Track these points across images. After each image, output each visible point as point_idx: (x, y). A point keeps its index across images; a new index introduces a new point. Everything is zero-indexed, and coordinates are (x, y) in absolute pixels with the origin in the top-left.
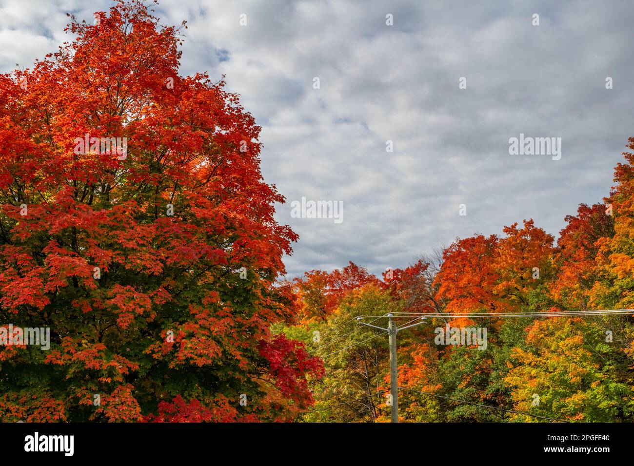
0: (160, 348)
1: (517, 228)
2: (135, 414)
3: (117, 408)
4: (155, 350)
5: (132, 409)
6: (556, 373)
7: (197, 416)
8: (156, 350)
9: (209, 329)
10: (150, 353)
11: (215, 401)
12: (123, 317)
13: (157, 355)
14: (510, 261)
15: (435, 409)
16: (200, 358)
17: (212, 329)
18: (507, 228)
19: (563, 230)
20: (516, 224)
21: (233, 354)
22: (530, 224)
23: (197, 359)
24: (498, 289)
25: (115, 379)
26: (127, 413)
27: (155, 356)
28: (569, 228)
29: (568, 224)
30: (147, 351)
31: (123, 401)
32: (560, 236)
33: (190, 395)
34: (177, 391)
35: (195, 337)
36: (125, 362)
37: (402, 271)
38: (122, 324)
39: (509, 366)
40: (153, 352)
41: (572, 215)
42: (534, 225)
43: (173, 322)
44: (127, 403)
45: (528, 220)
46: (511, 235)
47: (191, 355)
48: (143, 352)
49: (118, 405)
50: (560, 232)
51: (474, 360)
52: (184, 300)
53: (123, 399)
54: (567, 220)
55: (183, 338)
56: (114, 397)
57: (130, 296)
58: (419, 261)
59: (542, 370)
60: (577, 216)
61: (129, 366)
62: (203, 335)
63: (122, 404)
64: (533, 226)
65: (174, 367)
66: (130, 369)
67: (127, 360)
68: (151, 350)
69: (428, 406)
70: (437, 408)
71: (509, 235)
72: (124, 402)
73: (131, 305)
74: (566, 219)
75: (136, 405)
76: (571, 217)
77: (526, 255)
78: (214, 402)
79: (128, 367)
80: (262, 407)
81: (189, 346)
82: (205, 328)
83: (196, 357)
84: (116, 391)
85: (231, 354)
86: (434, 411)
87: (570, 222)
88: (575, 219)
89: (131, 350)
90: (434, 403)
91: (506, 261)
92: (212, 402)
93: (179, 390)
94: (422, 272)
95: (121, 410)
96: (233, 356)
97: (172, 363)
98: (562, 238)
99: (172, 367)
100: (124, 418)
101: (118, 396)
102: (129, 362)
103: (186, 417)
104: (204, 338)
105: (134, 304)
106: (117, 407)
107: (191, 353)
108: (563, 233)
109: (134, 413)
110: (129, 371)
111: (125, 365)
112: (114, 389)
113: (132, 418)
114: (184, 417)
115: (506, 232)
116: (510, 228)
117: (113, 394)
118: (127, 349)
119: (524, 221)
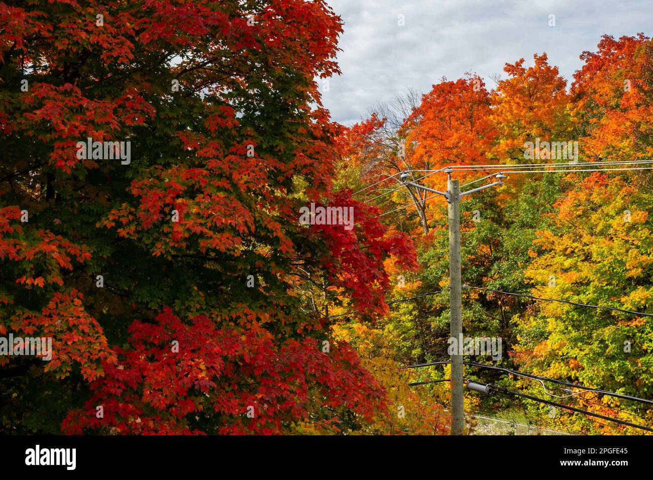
0: (131, 217)
1: (524, 65)
2: (100, 351)
3: (60, 340)
4: (122, 219)
5: (93, 340)
6: (605, 262)
7: (215, 349)
8: (124, 220)
9: (229, 178)
10: (112, 227)
11: (234, 317)
12: (63, 149)
13: (127, 230)
14: (515, 112)
15: (411, 314)
16: (218, 235)
17: (235, 176)
18: (509, 65)
19: (578, 71)
20: (522, 61)
21: (270, 227)
22: (542, 60)
23: (214, 236)
24: (499, 150)
25: (50, 279)
26: (83, 348)
27: (123, 232)
28: (587, 69)
29: (584, 63)
30: (106, 222)
31: (71, 325)
32: (574, 80)
33: (188, 309)
34: (159, 300)
35: (202, 193)
36: (62, 244)
37: (348, 129)
38: (63, 163)
39: (532, 254)
40: (119, 224)
41: (591, 52)
42: (547, 61)
43: (149, 166)
44: (81, 327)
45: (540, 55)
46: (514, 75)
47: (200, 228)
48: (98, 225)
49: (61, 332)
50: (574, 75)
51: (467, 247)
52: (165, 123)
53: (70, 319)
54: (583, 59)
55: (178, 197)
56: (50, 316)
57: (73, 105)
58: (373, 115)
59: (579, 260)
60: (598, 52)
61: (73, 253)
62: (219, 189)
63: (70, 329)
64: (546, 63)
65: (162, 255)
66: (73, 258)
67: (65, 241)
68: (114, 220)
69: (401, 311)
70: (414, 313)
71: (512, 77)
72: (74, 325)
73: (77, 124)
74: (582, 57)
75: (97, 333)
76: (589, 54)
77: (536, 104)
78: (231, 320)
79: (68, 254)
80: (313, 326)
81: (194, 211)
82: (221, 176)
83: (211, 233)
84: (52, 305)
85: (266, 228)
86: (410, 318)
87: (587, 61)
88: (596, 57)
89: (64, 222)
90: (411, 307)
91: (511, 112)
92: (227, 319)
93: (161, 299)
94: (376, 129)
95: (70, 343)
96: (268, 231)
97: (158, 245)
98: (577, 82)
99: (159, 254)
100: (78, 359)
101: (59, 314)
102: (71, 245)
103: (194, 351)
104: (222, 194)
105: (84, 122)
106: (59, 336)
107: (201, 224)
108: (578, 76)
109: (99, 348)
110: (71, 262)
111: (63, 251)
112: (48, 300)
113: (94, 357)
114: (188, 351)
115: (509, 71)
116: (513, 66)
117: (46, 311)
118: (56, 220)
119: (535, 56)
